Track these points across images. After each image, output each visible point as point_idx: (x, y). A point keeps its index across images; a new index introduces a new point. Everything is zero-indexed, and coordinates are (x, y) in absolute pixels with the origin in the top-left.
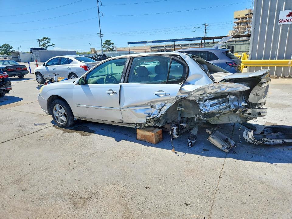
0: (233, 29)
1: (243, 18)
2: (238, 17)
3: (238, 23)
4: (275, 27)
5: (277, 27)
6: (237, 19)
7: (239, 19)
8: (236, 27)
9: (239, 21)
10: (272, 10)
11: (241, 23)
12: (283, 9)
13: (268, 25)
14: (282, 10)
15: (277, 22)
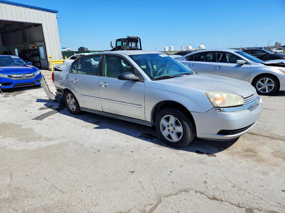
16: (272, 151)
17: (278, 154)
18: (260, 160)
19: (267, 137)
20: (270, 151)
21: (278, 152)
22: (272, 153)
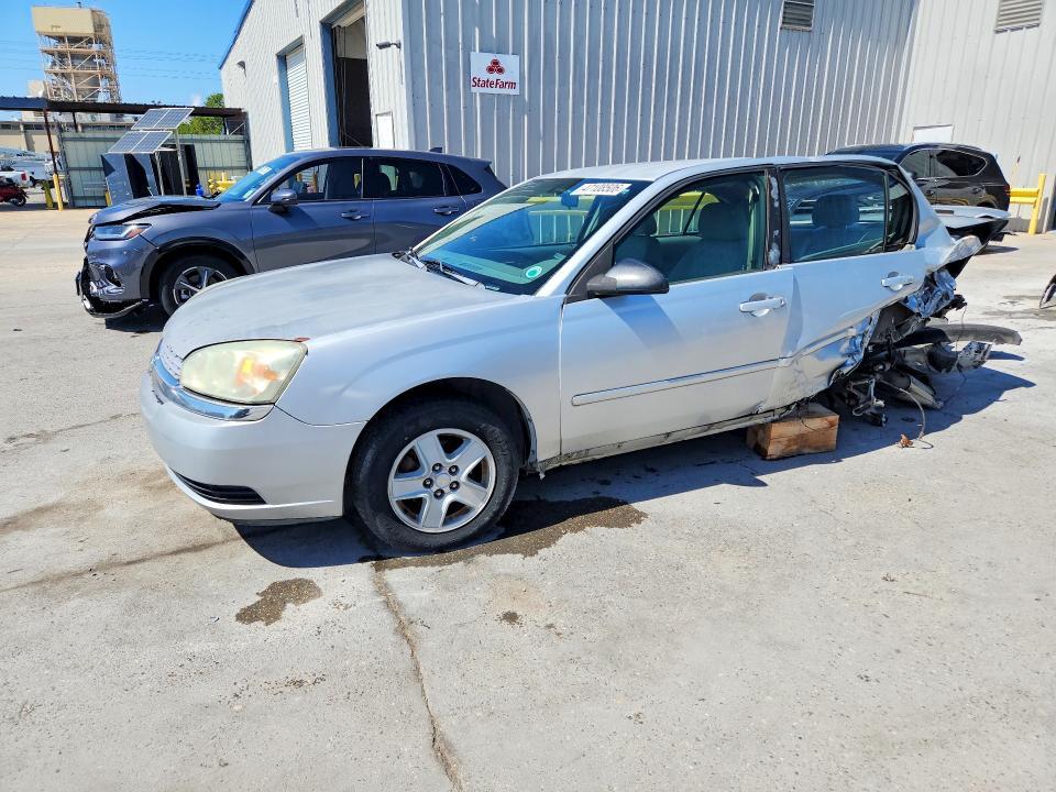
0: (49, 79)
1: (74, 40)
2: (54, 30)
3: (62, 55)
4: (465, 98)
5: (470, 97)
6: (53, 41)
7: (60, 39)
8: (57, 69)
9: (60, 48)
10: (451, 45)
11: (74, 56)
12: (475, 46)
13: (448, 90)
14: (475, 51)
15: (467, 86)
16: (100, 513)
17: (81, 513)
18: (128, 477)
19: (134, 557)
20: (108, 512)
21: (81, 519)
22: (101, 507)
